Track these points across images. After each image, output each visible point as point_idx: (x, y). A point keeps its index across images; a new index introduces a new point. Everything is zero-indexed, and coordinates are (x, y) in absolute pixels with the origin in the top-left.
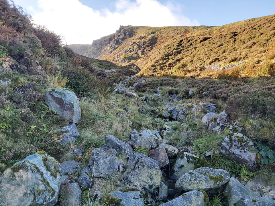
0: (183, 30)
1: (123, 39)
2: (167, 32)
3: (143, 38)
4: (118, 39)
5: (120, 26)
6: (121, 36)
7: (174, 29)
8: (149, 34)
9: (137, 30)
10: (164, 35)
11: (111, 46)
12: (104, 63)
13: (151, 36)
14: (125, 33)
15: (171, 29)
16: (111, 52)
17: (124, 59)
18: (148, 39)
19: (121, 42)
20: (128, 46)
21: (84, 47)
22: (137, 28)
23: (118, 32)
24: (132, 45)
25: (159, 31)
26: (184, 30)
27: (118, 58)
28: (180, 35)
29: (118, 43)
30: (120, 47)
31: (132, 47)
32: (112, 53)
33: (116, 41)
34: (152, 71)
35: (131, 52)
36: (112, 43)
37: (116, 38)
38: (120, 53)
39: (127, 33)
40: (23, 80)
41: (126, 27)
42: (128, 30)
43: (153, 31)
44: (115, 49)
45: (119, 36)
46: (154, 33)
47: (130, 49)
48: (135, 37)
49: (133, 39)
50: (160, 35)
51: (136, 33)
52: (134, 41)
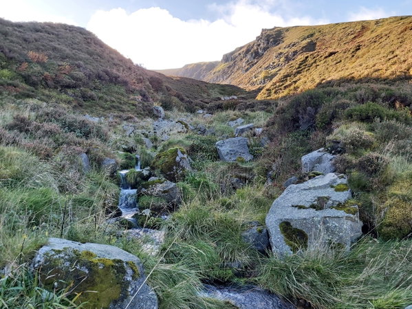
0: (359, 28)
1: (265, 49)
2: (333, 32)
3: (293, 46)
4: (258, 49)
5: (263, 29)
6: (262, 45)
7: (344, 27)
8: (305, 39)
9: (287, 34)
10: (327, 37)
11: (248, 61)
12: (227, 88)
13: (308, 40)
14: (268, 40)
15: (339, 28)
16: (247, 70)
17: (264, 79)
18: (302, 45)
19: (262, 54)
20: (271, 60)
21: (211, 66)
22: (287, 30)
23: (259, 38)
24: (277, 57)
25: (320, 32)
26: (360, 26)
27: (255, 78)
28: (353, 36)
29: (257, 55)
30: (261, 62)
31: (276, 61)
32: (248, 72)
33: (255, 52)
34: (266, 95)
35: (274, 67)
36: (249, 56)
37: (255, 48)
38: (260, 70)
39: (272, 40)
40: (146, 104)
41: (271, 30)
42: (272, 35)
43: (311, 32)
44: (253, 65)
45: (259, 45)
46: (312, 35)
47: (274, 63)
48: (283, 45)
49: (280, 49)
50: (321, 38)
51: (284, 39)
52: (280, 51)
